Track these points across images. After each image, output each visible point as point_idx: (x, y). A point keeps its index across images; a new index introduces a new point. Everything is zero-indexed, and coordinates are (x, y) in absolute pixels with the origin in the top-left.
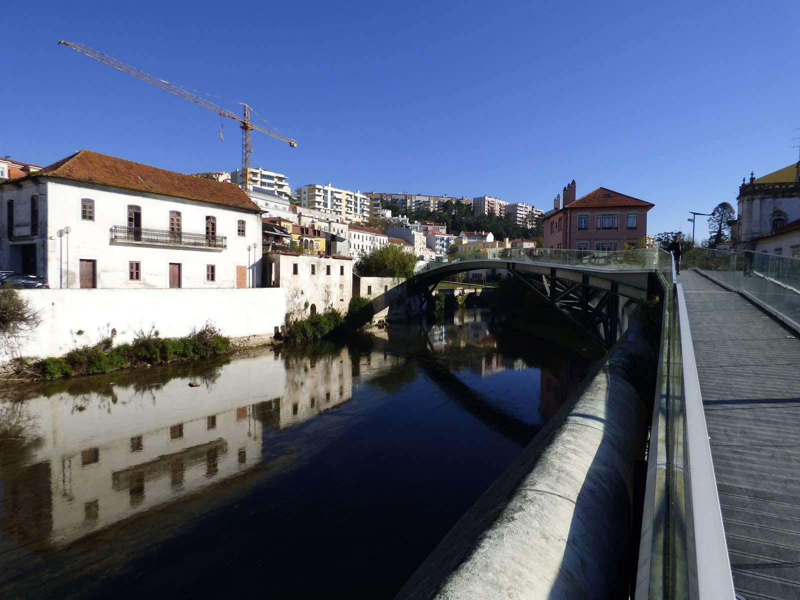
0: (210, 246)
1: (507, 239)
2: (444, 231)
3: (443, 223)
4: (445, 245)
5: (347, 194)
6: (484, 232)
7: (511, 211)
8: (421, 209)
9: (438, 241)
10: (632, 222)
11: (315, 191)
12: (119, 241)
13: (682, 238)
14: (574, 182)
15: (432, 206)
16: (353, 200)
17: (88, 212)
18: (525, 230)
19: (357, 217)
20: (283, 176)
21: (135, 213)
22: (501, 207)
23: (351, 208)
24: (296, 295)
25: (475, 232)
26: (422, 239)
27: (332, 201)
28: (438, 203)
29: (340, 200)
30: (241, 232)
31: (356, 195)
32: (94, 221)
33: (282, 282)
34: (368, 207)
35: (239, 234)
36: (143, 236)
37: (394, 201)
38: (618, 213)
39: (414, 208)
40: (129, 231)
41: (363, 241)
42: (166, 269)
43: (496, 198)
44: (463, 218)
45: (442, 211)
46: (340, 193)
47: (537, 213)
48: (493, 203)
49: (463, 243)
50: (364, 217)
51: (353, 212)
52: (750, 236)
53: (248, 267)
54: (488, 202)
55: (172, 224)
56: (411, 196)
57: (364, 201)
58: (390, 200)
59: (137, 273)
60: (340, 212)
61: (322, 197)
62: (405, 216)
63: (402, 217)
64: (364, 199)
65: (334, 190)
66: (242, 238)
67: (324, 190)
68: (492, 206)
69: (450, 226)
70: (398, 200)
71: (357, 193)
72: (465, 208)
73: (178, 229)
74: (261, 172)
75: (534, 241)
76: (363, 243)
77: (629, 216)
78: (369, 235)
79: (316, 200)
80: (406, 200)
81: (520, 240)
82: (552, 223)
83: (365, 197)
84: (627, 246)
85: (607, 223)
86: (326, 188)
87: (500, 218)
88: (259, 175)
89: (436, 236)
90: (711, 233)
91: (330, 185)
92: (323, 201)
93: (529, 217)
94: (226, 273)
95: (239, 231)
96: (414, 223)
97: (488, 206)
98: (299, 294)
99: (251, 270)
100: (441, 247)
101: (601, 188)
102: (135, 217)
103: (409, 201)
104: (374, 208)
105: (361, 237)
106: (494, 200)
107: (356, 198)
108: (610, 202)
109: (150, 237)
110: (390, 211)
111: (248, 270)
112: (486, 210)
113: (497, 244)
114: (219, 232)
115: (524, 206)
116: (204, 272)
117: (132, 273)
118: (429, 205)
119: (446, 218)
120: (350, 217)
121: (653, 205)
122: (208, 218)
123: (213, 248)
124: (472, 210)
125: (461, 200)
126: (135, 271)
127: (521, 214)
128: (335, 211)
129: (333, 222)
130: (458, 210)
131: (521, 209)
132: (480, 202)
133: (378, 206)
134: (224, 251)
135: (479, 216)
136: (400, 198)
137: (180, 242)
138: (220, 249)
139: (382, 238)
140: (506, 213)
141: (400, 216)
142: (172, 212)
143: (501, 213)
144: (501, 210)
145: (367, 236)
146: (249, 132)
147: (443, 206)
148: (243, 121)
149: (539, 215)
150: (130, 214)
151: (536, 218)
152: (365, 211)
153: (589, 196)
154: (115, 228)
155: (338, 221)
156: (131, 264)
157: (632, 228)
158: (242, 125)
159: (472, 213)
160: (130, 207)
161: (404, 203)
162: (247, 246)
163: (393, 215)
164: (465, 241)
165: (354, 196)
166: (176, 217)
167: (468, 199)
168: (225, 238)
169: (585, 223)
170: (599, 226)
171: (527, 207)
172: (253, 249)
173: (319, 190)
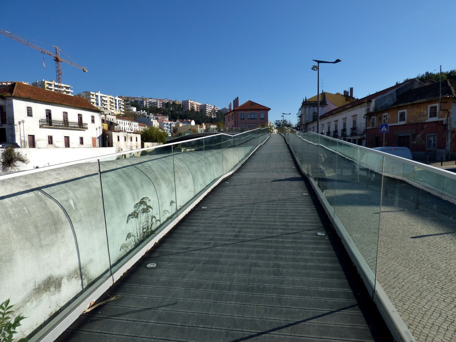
0: (80, 128)
1: (204, 124)
2: (167, 119)
3: (167, 115)
4: (169, 127)
5: (110, 98)
6: (189, 120)
7: (203, 108)
8: (153, 106)
9: (165, 125)
10: (262, 116)
11: (90, 96)
12: (44, 126)
13: (286, 123)
14: (237, 98)
15: (159, 105)
16: (114, 101)
17: (30, 113)
18: (211, 119)
19: (117, 111)
20: (69, 86)
21: (49, 113)
22: (198, 106)
23: (113, 106)
24: (119, 151)
25: (185, 120)
26: (157, 124)
27: (101, 102)
28: (162, 103)
29: (106, 101)
30: (93, 121)
31: (116, 98)
32: (32, 117)
33: (114, 144)
34: (123, 105)
35: (92, 122)
36: (53, 124)
37: (136, 102)
38: (256, 112)
39: (148, 106)
40: (47, 121)
41: (125, 125)
42: (63, 140)
43: (194, 101)
44: (177, 112)
45: (165, 108)
46: (106, 97)
47: (217, 109)
48: (192, 103)
49: (180, 126)
50: (121, 111)
51: (114, 108)
52: (306, 122)
53: (97, 138)
54: (191, 103)
55: (64, 118)
56: (146, 99)
57: (121, 102)
58: (133, 101)
59: (51, 141)
60: (107, 108)
61: (95, 99)
62: (144, 111)
63: (143, 111)
64: (120, 100)
65: (102, 95)
66: (93, 124)
67: (96, 95)
68: (192, 105)
69: (170, 117)
70: (138, 101)
71: (116, 97)
72: (178, 106)
73: (67, 120)
74: (54, 83)
75: (216, 124)
76: (125, 127)
77: (261, 113)
78: (128, 122)
79: (91, 101)
80: (143, 101)
81: (209, 124)
82: (229, 116)
83: (121, 100)
84: (260, 126)
85: (252, 117)
86: (97, 94)
87: (197, 112)
88: (53, 85)
89: (164, 122)
90: (298, 120)
91: (99, 92)
92: (96, 102)
93: (212, 112)
94: (87, 141)
95: (92, 121)
96: (150, 115)
97: (191, 105)
98: (121, 150)
99: (98, 139)
100: (167, 128)
101: (249, 101)
102: (49, 114)
103: (145, 102)
104: (126, 106)
105: (123, 123)
106: (193, 102)
107: (116, 100)
108: (253, 107)
109: (55, 124)
110: (136, 108)
111: (97, 139)
112: (190, 107)
113: (199, 126)
114: (84, 121)
115: (210, 105)
116: (78, 141)
117: (49, 141)
118: (157, 104)
119: (168, 112)
120: (113, 111)
121: (270, 109)
122: (79, 115)
123: (82, 129)
124: (181, 107)
125: (175, 102)
126: (50, 140)
127: (209, 110)
128: (103, 108)
129: (107, 114)
130: (174, 107)
131: (208, 107)
132: (186, 103)
133: (129, 105)
134: (87, 130)
135: (186, 111)
136: (140, 100)
137: (68, 126)
138: (85, 129)
139: (135, 123)
140: (201, 109)
141: (142, 111)
142: (64, 112)
143: (197, 109)
144: (197, 107)
145: (126, 123)
146: (60, 63)
147: (165, 105)
148: (55, 56)
149: (218, 111)
150: (46, 113)
151: (216, 112)
152: (122, 108)
153: (244, 104)
154: (41, 120)
155: (109, 114)
156: (49, 137)
157: (262, 119)
158: (55, 59)
159: (182, 109)
160: (47, 110)
161: (142, 103)
162: (96, 128)
163: (137, 110)
164: (181, 125)
165: (115, 99)
166: (65, 114)
167: (179, 101)
168: (87, 124)
169: (243, 116)
170: (249, 118)
171: (211, 106)
172: (98, 129)
173: (93, 95)
